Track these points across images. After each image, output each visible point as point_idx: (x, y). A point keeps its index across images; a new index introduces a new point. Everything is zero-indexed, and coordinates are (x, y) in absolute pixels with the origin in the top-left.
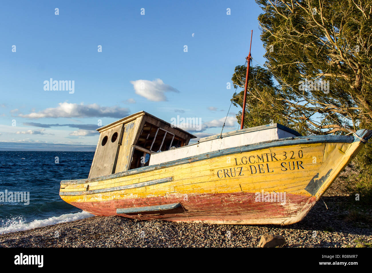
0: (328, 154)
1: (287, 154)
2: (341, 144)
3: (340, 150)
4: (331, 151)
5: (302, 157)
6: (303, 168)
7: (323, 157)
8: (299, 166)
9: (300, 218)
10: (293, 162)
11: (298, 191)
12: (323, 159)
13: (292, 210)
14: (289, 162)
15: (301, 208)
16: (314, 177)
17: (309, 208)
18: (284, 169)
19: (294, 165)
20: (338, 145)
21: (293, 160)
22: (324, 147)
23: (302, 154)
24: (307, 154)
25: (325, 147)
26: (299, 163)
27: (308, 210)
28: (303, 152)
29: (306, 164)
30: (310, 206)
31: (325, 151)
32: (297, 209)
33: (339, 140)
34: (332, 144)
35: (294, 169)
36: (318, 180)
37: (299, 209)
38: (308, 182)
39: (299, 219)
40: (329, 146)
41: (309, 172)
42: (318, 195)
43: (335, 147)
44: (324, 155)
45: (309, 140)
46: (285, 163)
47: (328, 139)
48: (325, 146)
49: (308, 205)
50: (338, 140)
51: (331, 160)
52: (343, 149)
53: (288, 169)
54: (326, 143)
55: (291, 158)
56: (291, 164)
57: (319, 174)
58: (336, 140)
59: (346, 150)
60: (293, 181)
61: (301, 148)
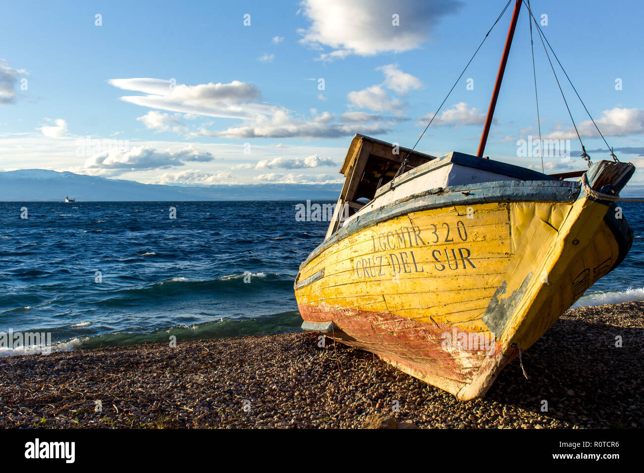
0: (520, 234)
1: (437, 230)
2: (545, 206)
3: (547, 222)
4: (525, 225)
5: (466, 239)
6: (474, 267)
7: (511, 239)
8: (465, 260)
9: (476, 391)
10: (453, 250)
11: (471, 322)
12: (511, 244)
13: (466, 367)
14: (445, 250)
15: (478, 365)
16: (498, 292)
17: (491, 368)
18: (439, 266)
19: (455, 258)
20: (541, 209)
21: (451, 247)
22: (507, 213)
23: (464, 231)
24: (475, 230)
25: (509, 213)
26: (465, 255)
27: (488, 372)
28: (465, 226)
29: (478, 257)
30: (493, 365)
31: (512, 225)
32: (471, 366)
33: (536, 194)
34: (524, 204)
35: (457, 268)
36: (506, 298)
37: (477, 368)
38: (485, 303)
39: (474, 392)
40: (518, 211)
41: (486, 277)
42: (505, 338)
43: (532, 213)
44: (510, 234)
45: (467, 194)
46: (439, 252)
47: (508, 193)
48: (509, 210)
49: (489, 360)
50: (533, 195)
51: (528, 250)
52: (553, 220)
53: (446, 266)
54: (508, 203)
55: (447, 240)
56: (450, 254)
57: (506, 283)
58: (528, 195)
59: (560, 222)
60: (458, 297)
61: (459, 215)
